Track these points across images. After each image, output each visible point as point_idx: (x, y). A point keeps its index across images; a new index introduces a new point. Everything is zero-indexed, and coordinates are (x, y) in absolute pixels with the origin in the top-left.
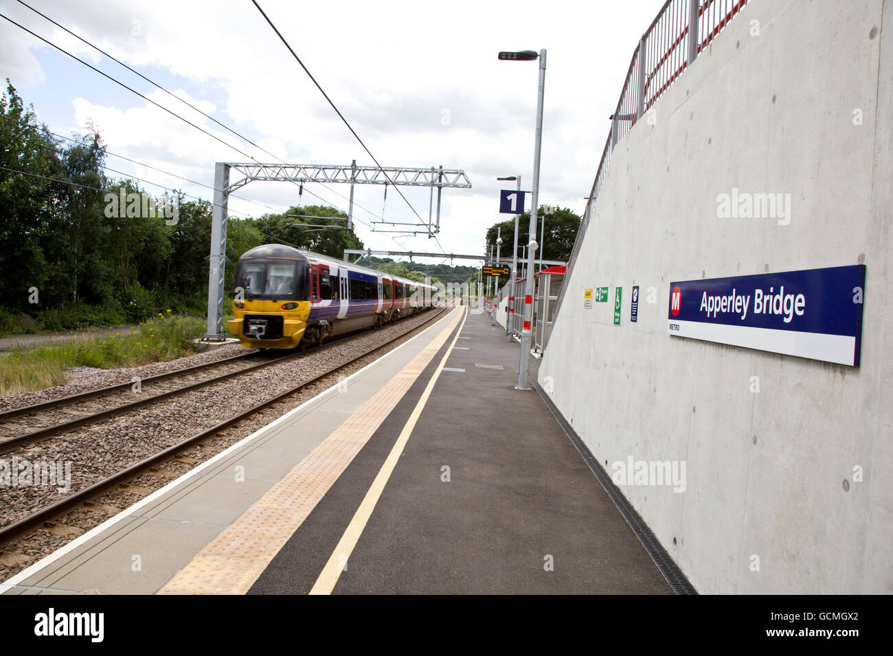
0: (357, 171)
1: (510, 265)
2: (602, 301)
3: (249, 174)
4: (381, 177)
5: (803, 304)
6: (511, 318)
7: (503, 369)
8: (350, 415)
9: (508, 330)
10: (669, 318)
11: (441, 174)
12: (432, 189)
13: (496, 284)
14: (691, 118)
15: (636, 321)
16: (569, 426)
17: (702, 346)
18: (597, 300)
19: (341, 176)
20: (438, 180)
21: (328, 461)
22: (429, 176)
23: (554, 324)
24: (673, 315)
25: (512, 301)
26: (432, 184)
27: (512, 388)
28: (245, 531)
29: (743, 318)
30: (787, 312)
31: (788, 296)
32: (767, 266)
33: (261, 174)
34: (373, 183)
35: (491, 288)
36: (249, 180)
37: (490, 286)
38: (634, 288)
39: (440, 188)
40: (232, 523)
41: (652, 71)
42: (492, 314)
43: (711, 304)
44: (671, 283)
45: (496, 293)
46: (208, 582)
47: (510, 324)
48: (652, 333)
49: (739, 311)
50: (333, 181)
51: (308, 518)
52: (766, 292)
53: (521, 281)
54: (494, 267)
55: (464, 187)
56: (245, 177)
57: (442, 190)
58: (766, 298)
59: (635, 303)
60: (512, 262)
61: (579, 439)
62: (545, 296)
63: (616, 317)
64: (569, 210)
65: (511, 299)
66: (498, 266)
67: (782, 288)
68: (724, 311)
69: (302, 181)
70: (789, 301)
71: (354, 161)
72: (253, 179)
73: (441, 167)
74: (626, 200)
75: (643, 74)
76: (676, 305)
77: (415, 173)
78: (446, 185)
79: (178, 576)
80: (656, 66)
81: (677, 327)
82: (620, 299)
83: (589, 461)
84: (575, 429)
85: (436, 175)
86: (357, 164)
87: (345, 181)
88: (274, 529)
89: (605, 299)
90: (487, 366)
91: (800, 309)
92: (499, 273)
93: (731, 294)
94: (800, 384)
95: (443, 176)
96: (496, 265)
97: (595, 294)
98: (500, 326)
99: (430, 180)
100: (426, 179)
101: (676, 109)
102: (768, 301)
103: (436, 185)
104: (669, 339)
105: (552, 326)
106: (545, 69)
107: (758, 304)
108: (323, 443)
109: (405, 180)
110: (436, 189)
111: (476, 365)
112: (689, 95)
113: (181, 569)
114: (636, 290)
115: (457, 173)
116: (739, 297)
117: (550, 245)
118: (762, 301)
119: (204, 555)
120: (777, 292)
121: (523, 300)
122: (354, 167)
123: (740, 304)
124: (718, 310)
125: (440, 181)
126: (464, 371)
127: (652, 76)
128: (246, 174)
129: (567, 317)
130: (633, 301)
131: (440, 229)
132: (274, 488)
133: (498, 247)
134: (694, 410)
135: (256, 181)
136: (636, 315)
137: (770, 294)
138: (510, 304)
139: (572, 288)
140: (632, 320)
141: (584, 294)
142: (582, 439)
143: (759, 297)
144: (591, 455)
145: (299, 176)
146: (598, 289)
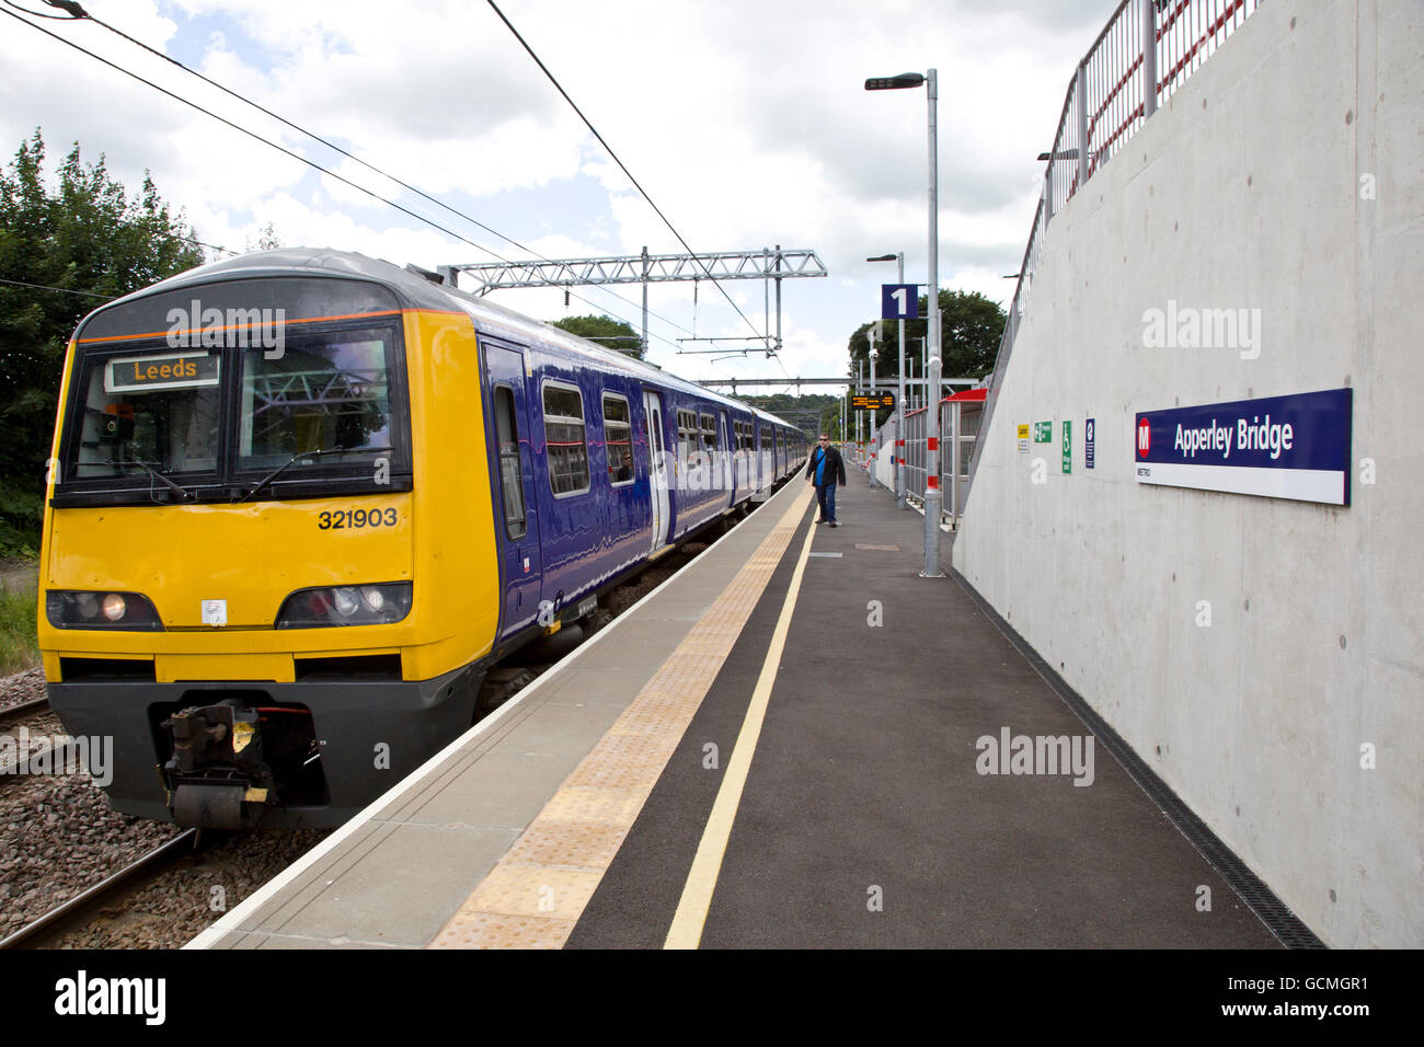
0: (651, 263)
1: (894, 391)
2: (1044, 441)
3: (487, 280)
4: (689, 269)
5: (1290, 436)
6: (901, 473)
7: (897, 549)
8: (695, 623)
9: (897, 491)
10: (1137, 460)
11: (780, 257)
12: (767, 283)
13: (873, 420)
14: (1152, 193)
15: (1092, 467)
16: (1005, 622)
17: (1180, 493)
18: (1037, 441)
19: (626, 273)
20: (776, 267)
21: (682, 680)
22: (761, 262)
23: (972, 478)
24: (1141, 456)
25: (902, 447)
26: (767, 274)
27: (915, 576)
28: (608, 760)
29: (1226, 455)
30: (1273, 447)
31: (1275, 427)
32: (1250, 390)
33: (506, 279)
34: (676, 279)
35: (864, 428)
36: (488, 288)
37: (862, 425)
38: (1088, 421)
39: (778, 279)
40: (589, 753)
41: (1097, 110)
42: (868, 469)
43: (1187, 440)
44: (1137, 415)
45: (873, 436)
46: (586, 811)
47: (901, 483)
48: (1115, 482)
49: (1220, 447)
50: (615, 281)
51: (680, 744)
52: (1250, 423)
53: (916, 414)
54: (867, 395)
55: (817, 275)
56: (482, 285)
57: (782, 282)
58: (1251, 429)
59: (1090, 442)
60: (897, 386)
61: (1021, 639)
62: (953, 437)
63: (1065, 463)
64: (978, 295)
65: (899, 443)
66: (873, 393)
67: (1267, 417)
68: (1203, 447)
69: (567, 284)
70: (1275, 432)
71: (645, 249)
72: (494, 287)
73: (778, 247)
74: (1070, 300)
75: (1083, 115)
76: (1144, 444)
77: (739, 260)
78: (788, 275)
79: (549, 806)
80: (1101, 104)
81: (1147, 472)
82: (1069, 437)
83: (1037, 665)
84: (1015, 627)
85: (771, 260)
86: (650, 253)
87: (633, 280)
88: (643, 757)
89: (1048, 439)
90: (873, 547)
91: (1288, 441)
92: (876, 404)
93: (1211, 427)
94: (1292, 532)
95: (782, 261)
96: (869, 392)
97: (1033, 432)
98: (882, 486)
99: (762, 269)
100: (757, 268)
101: (1132, 178)
102: (1253, 434)
103: (773, 276)
104: (1139, 488)
105: (970, 482)
106: (936, 99)
107: (1242, 438)
108: (669, 659)
109: (724, 272)
110: (772, 282)
111: (857, 545)
112: (1148, 161)
113: (549, 800)
114: (1090, 424)
115: (803, 255)
116: (1220, 430)
117: (952, 353)
118: (1247, 433)
119: (570, 786)
120: (1262, 422)
121: (924, 443)
122: (645, 257)
123: (1221, 439)
124: (1196, 447)
125: (778, 269)
126: (840, 555)
127: (1097, 117)
128: (484, 281)
129: (994, 466)
130: (1087, 440)
131: (782, 343)
132: (625, 713)
133: (873, 364)
134: (1174, 578)
135: (499, 290)
136: (1092, 459)
137: (1256, 425)
138: (897, 451)
139: (998, 425)
140: (1087, 467)
141: (1016, 432)
142: (1026, 639)
143: (1242, 429)
144: (1039, 658)
145: (563, 278)
146: (1037, 425)
